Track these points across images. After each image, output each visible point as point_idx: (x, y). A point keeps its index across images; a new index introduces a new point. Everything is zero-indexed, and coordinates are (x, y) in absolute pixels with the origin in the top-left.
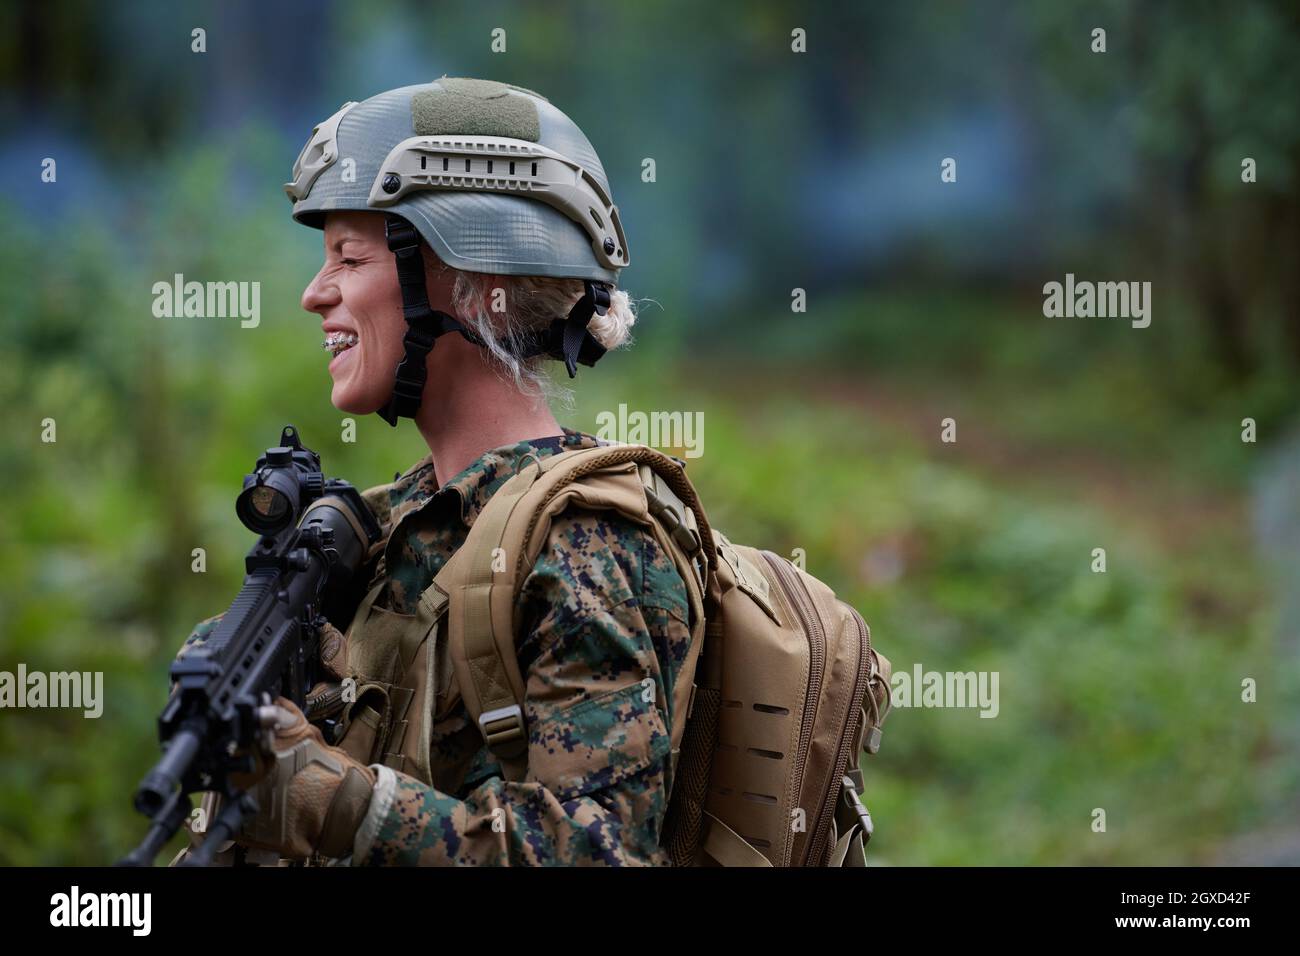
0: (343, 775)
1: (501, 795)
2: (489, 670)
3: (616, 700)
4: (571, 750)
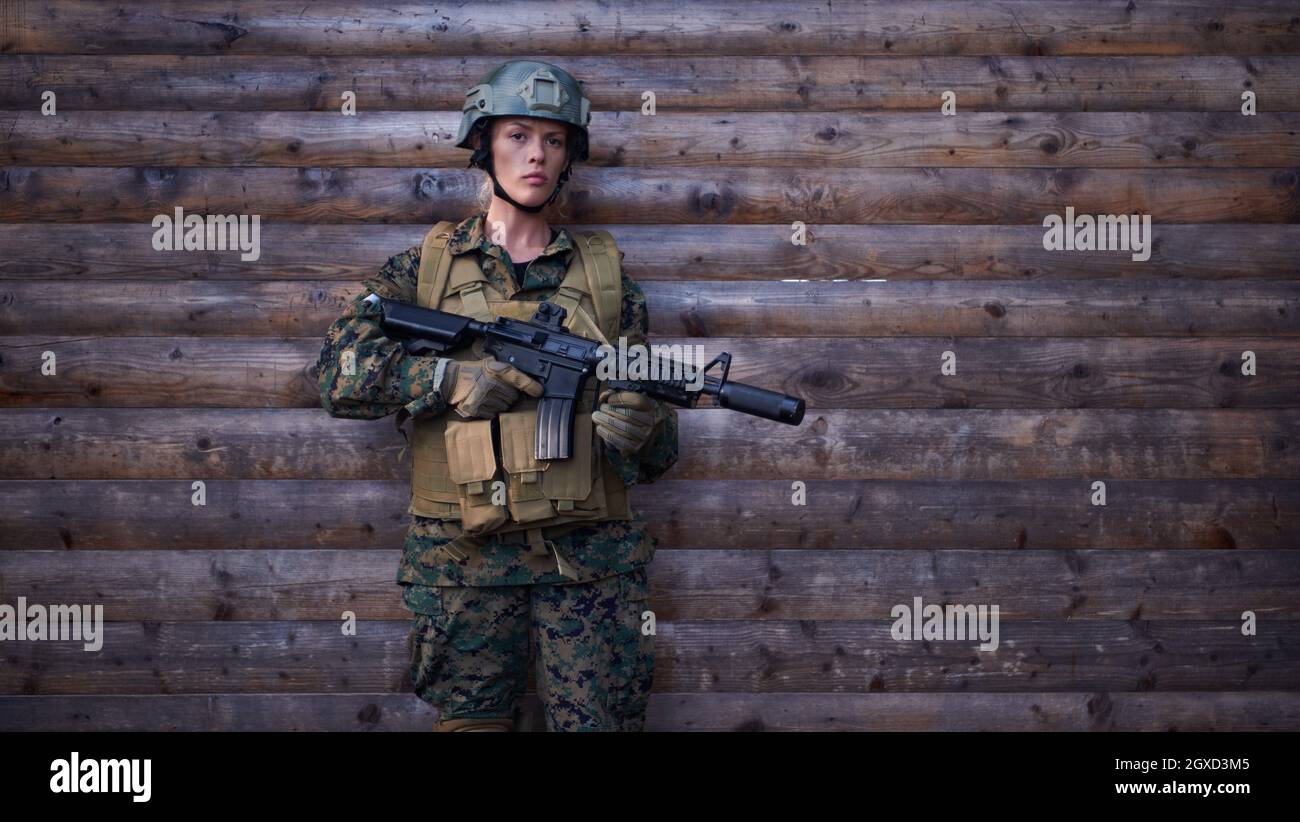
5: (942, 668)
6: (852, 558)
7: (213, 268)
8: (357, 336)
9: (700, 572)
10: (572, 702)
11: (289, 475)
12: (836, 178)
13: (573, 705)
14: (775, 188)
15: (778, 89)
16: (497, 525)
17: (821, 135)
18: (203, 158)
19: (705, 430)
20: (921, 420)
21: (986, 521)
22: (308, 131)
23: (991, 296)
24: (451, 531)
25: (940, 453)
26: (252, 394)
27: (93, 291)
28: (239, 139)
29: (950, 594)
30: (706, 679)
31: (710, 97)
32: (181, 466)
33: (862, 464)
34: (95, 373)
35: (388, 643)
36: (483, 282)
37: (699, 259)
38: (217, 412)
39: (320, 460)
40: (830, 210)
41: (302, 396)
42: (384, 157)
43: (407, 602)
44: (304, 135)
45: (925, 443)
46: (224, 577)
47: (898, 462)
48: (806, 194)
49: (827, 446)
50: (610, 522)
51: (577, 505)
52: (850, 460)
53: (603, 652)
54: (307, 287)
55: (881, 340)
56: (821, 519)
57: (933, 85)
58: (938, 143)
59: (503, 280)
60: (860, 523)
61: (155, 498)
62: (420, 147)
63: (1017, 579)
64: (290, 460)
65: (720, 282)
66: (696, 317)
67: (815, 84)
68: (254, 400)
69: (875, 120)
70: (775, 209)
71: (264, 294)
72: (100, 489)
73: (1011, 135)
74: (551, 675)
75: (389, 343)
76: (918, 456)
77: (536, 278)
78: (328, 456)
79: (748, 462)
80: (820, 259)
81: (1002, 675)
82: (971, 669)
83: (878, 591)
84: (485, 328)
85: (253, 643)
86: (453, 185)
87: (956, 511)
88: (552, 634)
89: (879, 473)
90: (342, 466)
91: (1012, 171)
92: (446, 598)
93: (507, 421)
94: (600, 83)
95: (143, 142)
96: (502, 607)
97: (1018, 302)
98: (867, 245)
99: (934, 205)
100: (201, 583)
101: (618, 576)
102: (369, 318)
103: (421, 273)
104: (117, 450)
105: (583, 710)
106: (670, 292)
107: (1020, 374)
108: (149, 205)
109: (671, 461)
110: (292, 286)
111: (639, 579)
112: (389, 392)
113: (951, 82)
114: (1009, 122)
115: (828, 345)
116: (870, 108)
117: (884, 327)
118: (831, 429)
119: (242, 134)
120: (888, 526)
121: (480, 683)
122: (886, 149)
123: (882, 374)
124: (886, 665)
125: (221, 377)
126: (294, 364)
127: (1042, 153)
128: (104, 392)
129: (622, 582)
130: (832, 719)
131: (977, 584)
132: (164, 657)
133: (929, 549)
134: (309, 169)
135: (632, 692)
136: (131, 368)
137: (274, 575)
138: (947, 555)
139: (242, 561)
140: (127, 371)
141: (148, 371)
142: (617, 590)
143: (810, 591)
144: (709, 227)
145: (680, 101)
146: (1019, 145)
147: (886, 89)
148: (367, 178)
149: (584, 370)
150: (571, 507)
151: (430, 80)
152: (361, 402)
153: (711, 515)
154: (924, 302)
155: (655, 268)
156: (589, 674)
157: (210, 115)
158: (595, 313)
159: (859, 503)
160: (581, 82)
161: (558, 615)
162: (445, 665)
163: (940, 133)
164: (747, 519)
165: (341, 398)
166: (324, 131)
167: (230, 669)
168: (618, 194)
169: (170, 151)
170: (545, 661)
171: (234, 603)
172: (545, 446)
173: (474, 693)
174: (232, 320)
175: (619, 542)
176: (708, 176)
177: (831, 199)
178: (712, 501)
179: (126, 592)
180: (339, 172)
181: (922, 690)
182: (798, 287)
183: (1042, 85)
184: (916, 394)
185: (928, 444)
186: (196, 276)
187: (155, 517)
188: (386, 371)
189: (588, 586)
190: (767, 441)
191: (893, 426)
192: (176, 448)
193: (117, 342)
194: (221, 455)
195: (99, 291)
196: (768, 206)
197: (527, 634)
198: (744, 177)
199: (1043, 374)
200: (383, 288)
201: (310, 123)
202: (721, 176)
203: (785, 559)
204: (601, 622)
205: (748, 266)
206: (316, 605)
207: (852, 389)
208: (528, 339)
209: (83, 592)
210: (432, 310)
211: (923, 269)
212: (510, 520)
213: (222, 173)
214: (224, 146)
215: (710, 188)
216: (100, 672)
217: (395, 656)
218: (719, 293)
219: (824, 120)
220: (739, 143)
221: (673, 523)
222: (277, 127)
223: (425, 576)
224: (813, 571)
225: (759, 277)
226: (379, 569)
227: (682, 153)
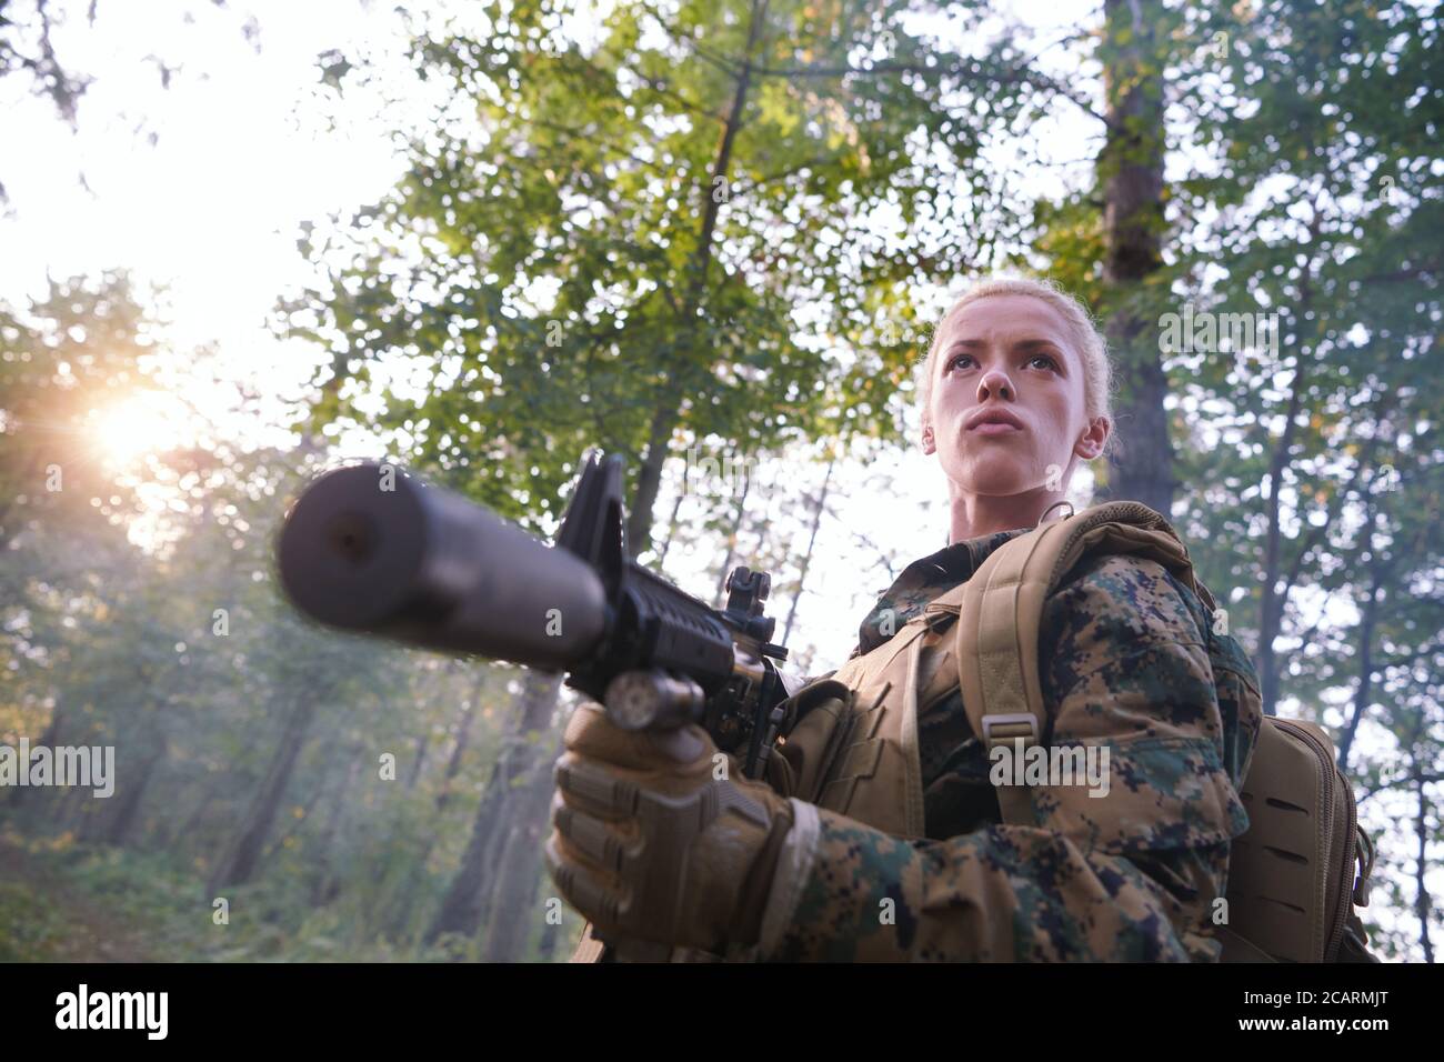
0: (769, 826)
1: (989, 857)
2: (1001, 669)
3: (1184, 747)
4: (1134, 789)
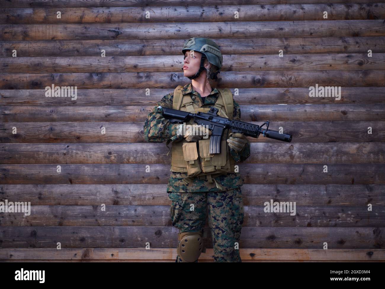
5: (329, 220)
6: (302, 187)
7: (112, 102)
8: (156, 118)
9: (256, 191)
10: (220, 227)
11: (134, 162)
12: (296, 74)
13: (220, 228)
14: (278, 77)
15: (278, 47)
16: (198, 174)
17: (291, 61)
18: (109, 70)
19: (257, 149)
20: (322, 146)
21: (342, 176)
22: (140, 61)
23: (343, 109)
24: (184, 176)
25: (328, 156)
26: (124, 139)
27: (78, 109)
28: (120, 64)
29: (331, 198)
30: (258, 223)
31: (258, 50)
32: (103, 160)
33: (304, 159)
34: (78, 133)
35: (164, 212)
36: (192, 102)
37: (255, 98)
38: (113, 144)
39: (144, 158)
40: (294, 83)
41: (138, 139)
42: (162, 69)
43: (170, 198)
44: (138, 62)
45: (323, 153)
46: (116, 192)
47: (315, 158)
48: (287, 79)
49: (294, 153)
50: (230, 173)
51: (222, 167)
52: (301, 157)
53: (229, 212)
54: (140, 107)
55: (310, 122)
56: (292, 175)
57: (325, 46)
58: (327, 63)
59: (198, 102)
60: (304, 176)
61: (96, 169)
62: (172, 66)
63: (352, 193)
64: (135, 158)
65: (261, 105)
66: (254, 115)
67: (289, 46)
68: (124, 141)
69: (307, 56)
70: (278, 83)
71: (127, 109)
72: (80, 167)
73: (349, 60)
74: (213, 219)
75: (165, 120)
76: (321, 157)
77: (208, 101)
78: (146, 157)
79: (270, 158)
80: (291, 98)
81: (347, 222)
82: (337, 220)
83: (309, 197)
84: (194, 115)
85: (124, 211)
86: (182, 77)
87: (333, 173)
88: (214, 207)
89: (309, 162)
90: (150, 160)
91: (349, 71)
92: (182, 196)
93: (201, 142)
94: (225, 46)
95: (92, 65)
96: (199, 199)
97: (351, 110)
98: (305, 94)
99: (325, 81)
100: (109, 194)
101: (233, 189)
102: (159, 113)
103: (174, 100)
104: (85, 155)
105: (223, 229)
106: (246, 108)
107: (352, 132)
108: (94, 84)
109: (248, 156)
110: (135, 107)
111: (239, 191)
112: (165, 134)
113: (330, 45)
114: (348, 56)
115: (294, 124)
116: (306, 53)
117: (311, 118)
118: (295, 148)
119: (121, 63)
120: (312, 178)
121: (192, 222)
122: (311, 65)
123: (310, 132)
124: (312, 219)
125: (115, 134)
126: (136, 130)
127: (358, 66)
128: (81, 138)
129: (234, 191)
130: (296, 235)
131: (339, 195)
132: (99, 215)
133: (325, 184)
134: (140, 73)
135: (237, 224)
136: (89, 131)
137: (130, 192)
138: (330, 186)
139: (121, 188)
140: (87, 132)
141: (94, 132)
142: (233, 194)
143: (289, 197)
144: (258, 89)
145: (249, 51)
146: (351, 63)
147: (311, 47)
148: (157, 75)
149: (224, 127)
150: (220, 168)
151: (175, 46)
152: (157, 137)
153: (259, 174)
154: (322, 111)
155: (242, 101)
156: (225, 219)
157: (111, 57)
158: (226, 111)
159: (303, 171)
160: (220, 46)
161: (215, 201)
162: (182, 216)
163: (327, 60)
164: (270, 175)
165: (151, 136)
166: (144, 61)
167: (118, 219)
168: (231, 79)
169: (100, 68)
170: (211, 215)
171: (119, 200)
172: (212, 150)
173: (190, 224)
174: (118, 117)
175: (233, 179)
176: (258, 74)
177: (294, 80)
178: (259, 170)
179: (88, 196)
180: (149, 74)
181: (323, 227)
182: (285, 106)
183: (358, 45)
184: (320, 138)
185: (324, 153)
186: (107, 104)
187: (96, 174)
188: (165, 128)
189: (224, 192)
190: (276, 152)
191: (314, 147)
192: (102, 154)
193: (85, 124)
194: (115, 157)
195: (79, 109)
196: (275, 82)
197: (206, 207)
198: (268, 74)
199: (359, 132)
200: (163, 104)
201: (140, 59)
202: (261, 73)
203: (281, 187)
204: (229, 203)
205: (270, 100)
206: (143, 201)
207: (301, 136)
208: (207, 118)
209: (75, 196)
210: (177, 110)
211: (322, 101)
212: (202, 172)
213: (115, 74)
214: (115, 66)
215: (258, 77)
216: (80, 220)
217: (166, 215)
218: (261, 108)
219: (292, 57)
220: (267, 64)
221: (248, 177)
222: (131, 61)
223: (176, 189)
224: (290, 191)
225: (273, 103)
226: (161, 190)
227: (250, 67)
